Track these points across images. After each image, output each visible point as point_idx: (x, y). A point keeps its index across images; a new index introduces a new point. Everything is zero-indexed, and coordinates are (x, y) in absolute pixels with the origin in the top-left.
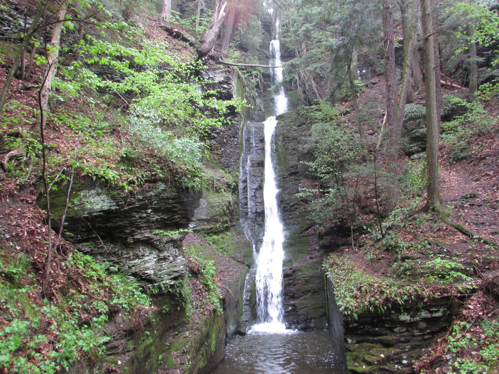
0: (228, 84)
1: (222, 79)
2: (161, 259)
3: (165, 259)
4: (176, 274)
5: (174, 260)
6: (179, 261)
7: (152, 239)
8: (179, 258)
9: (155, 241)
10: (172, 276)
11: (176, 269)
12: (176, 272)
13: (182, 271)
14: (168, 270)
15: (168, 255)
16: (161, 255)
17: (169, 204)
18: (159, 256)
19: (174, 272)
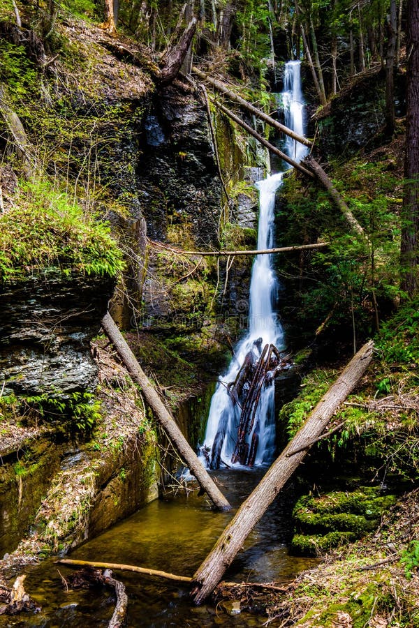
0: (202, 128)
1: (194, 120)
2: (53, 366)
3: (58, 366)
4: (72, 386)
5: (74, 367)
6: (82, 369)
7: (40, 339)
8: (83, 364)
9: (43, 341)
10: (67, 389)
11: (73, 379)
12: (73, 382)
13: (82, 381)
14: (61, 381)
15: (65, 360)
16: (53, 360)
17: (63, 293)
18: (49, 362)
19: (70, 383)
